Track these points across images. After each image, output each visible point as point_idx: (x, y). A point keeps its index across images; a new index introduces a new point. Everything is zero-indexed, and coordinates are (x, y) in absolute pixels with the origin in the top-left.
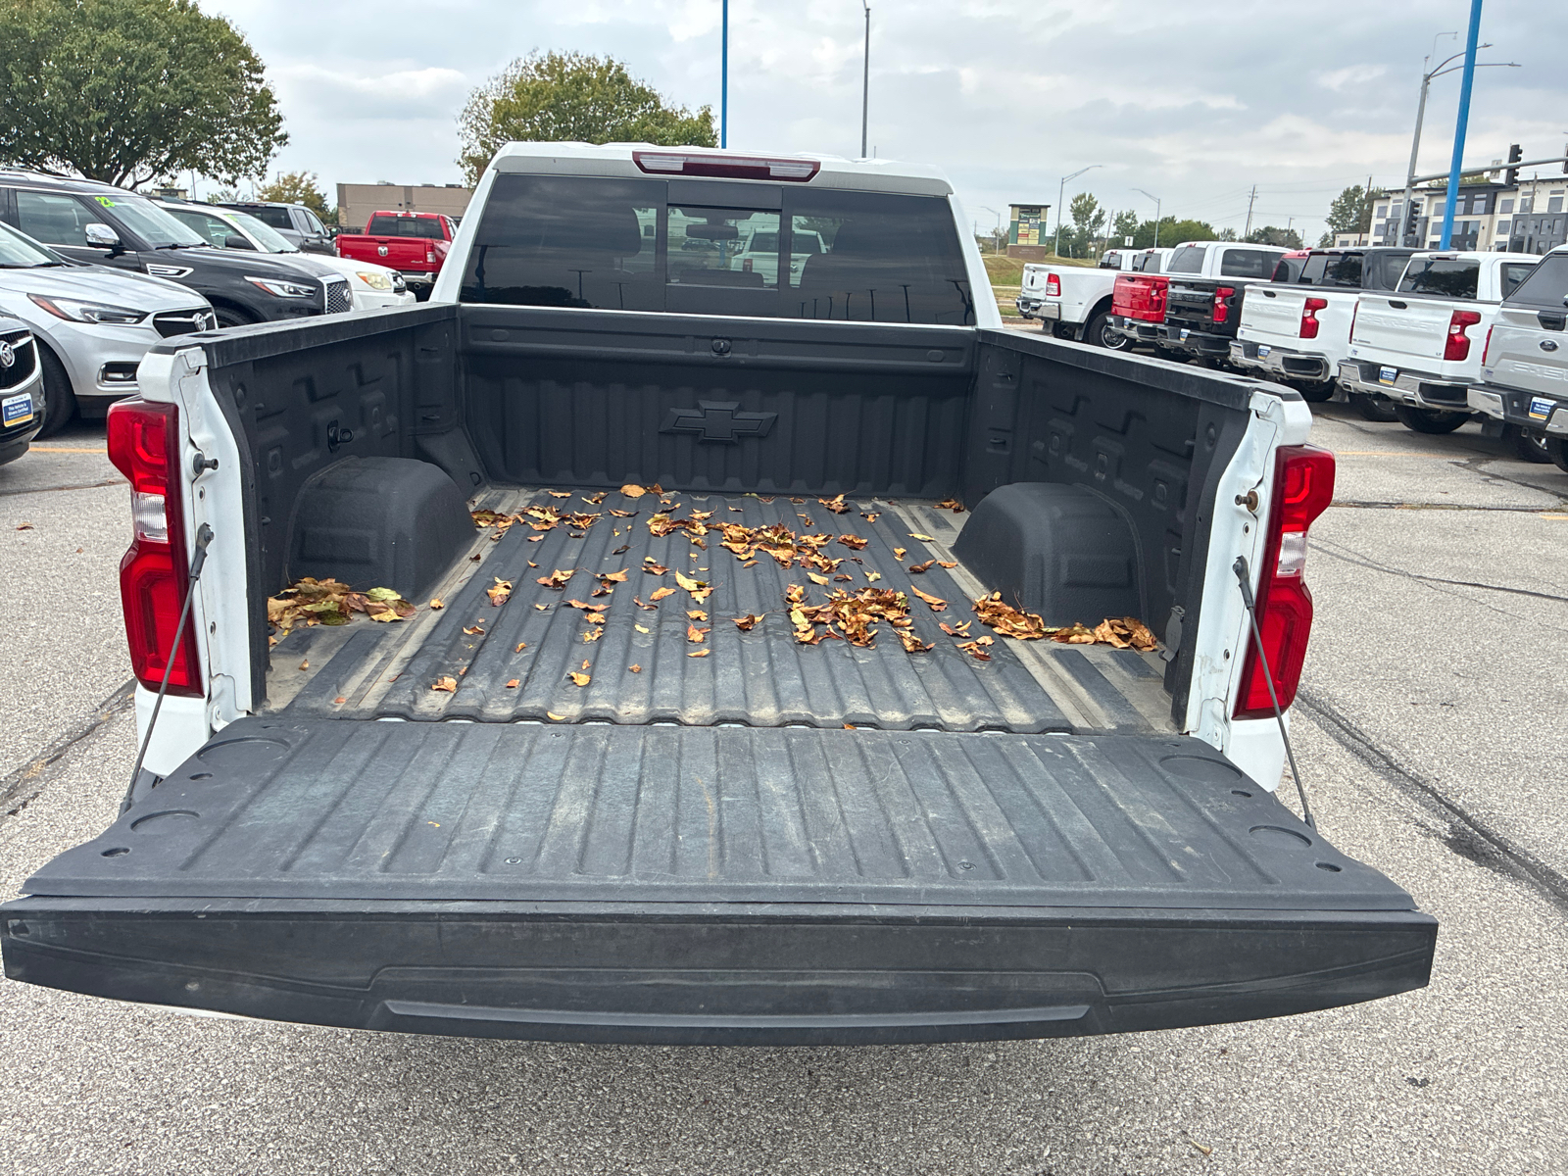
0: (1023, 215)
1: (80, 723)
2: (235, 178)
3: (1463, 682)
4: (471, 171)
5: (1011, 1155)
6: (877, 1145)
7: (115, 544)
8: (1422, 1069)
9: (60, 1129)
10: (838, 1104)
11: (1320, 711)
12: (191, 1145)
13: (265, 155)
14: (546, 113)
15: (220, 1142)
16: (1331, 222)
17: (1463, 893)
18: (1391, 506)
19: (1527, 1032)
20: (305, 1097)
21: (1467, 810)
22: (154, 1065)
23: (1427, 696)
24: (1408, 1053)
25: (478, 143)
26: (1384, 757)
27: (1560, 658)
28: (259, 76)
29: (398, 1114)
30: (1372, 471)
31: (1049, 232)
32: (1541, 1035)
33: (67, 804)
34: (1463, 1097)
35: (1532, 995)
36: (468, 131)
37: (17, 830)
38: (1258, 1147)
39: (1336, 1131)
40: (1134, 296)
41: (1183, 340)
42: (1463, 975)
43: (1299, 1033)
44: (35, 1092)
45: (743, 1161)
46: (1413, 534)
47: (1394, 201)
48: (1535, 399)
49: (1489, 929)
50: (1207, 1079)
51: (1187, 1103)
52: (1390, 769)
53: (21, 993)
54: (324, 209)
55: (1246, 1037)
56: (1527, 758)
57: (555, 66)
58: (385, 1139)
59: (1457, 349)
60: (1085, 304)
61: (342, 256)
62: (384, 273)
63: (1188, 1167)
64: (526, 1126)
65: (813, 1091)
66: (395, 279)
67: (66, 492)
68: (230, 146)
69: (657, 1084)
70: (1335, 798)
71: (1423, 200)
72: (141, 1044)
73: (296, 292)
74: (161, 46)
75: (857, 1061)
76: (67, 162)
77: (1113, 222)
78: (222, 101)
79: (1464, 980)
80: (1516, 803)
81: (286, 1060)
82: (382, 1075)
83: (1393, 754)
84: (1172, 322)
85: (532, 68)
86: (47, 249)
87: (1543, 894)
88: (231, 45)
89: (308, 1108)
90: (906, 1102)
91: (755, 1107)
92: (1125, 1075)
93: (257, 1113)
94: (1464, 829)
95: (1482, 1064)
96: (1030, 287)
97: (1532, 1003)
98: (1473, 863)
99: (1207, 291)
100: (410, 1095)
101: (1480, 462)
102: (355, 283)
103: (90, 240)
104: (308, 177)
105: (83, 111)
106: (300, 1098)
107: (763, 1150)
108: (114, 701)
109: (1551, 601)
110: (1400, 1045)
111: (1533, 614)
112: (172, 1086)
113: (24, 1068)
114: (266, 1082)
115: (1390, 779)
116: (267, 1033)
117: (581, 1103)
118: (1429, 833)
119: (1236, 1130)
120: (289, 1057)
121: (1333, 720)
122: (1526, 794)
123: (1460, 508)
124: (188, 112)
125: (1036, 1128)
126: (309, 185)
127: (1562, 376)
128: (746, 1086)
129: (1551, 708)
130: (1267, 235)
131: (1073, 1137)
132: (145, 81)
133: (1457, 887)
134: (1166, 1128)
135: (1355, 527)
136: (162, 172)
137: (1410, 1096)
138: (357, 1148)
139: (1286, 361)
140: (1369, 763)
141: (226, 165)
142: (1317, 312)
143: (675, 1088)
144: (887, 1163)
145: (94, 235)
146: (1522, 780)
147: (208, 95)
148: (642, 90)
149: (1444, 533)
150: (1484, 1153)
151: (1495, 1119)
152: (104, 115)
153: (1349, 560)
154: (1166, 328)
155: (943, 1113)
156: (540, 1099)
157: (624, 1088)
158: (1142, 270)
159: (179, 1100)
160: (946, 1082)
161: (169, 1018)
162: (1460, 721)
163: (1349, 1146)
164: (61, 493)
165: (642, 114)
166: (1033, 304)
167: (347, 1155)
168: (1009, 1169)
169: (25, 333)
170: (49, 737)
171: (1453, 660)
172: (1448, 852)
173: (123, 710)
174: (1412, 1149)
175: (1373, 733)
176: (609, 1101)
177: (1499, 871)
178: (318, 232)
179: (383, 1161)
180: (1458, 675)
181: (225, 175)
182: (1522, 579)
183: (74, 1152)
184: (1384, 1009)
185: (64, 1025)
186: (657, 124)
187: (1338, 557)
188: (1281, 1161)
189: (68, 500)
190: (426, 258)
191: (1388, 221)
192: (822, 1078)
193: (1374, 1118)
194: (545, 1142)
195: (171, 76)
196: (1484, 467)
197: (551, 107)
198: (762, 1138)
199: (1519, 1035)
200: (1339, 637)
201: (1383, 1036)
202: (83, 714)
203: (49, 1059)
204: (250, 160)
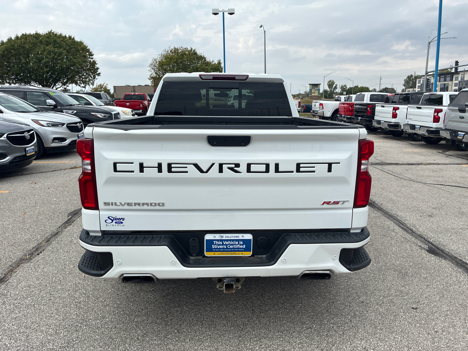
0: (313, 87)
1: (54, 232)
2: (85, 86)
3: (435, 210)
4: (152, 81)
5: (305, 327)
6: (270, 326)
7: (58, 186)
8: (416, 305)
9: (58, 328)
10: (260, 317)
11: (394, 219)
12: (93, 330)
13: (94, 79)
14: (174, 64)
15: (100, 329)
16: (404, 85)
17: (430, 263)
18: (419, 164)
19: (445, 296)
20: (121, 318)
21: (433, 242)
22: (82, 313)
23: (425, 214)
24: (412, 301)
25: (154, 73)
26: (411, 230)
27: (463, 203)
28: (92, 57)
29: (146, 322)
30: (414, 155)
31: (321, 91)
32: (449, 297)
33: (52, 252)
34: (427, 312)
35: (447, 287)
36: (151, 70)
37: (40, 259)
38: (370, 324)
39: (392, 320)
40: (345, 109)
41: (359, 120)
42: (429, 283)
43: (383, 297)
44: (51, 320)
45: (235, 330)
46: (424, 172)
47: (423, 79)
48: (459, 133)
49: (437, 271)
50: (358, 309)
51: (352, 314)
52: (412, 232)
53: (45, 297)
54: (110, 93)
55: (369, 299)
56: (451, 229)
57: (176, 50)
58: (143, 327)
59: (436, 119)
60: (331, 111)
61: (116, 106)
62: (129, 110)
63: (351, 329)
64: (179, 324)
65: (253, 314)
66: (132, 112)
67: (43, 173)
68: (84, 77)
69: (212, 313)
70: (397, 240)
71: (431, 78)
72: (78, 308)
73: (105, 116)
74: (64, 50)
75: (265, 307)
76: (37, 83)
77: (340, 88)
78: (82, 64)
79: (429, 284)
80: (447, 240)
81: (116, 310)
82: (141, 313)
83: (413, 229)
84: (356, 116)
85: (169, 51)
86: (36, 107)
87: (453, 263)
88: (84, 49)
89: (122, 321)
90: (278, 316)
91: (238, 318)
92: (336, 308)
93: (109, 322)
94: (432, 247)
95: (432, 304)
96: (314, 107)
97: (447, 289)
98: (434, 256)
99: (365, 106)
100: (149, 317)
101: (446, 152)
102: (121, 113)
103: (48, 104)
104: (105, 84)
105: (42, 68)
106: (120, 319)
107: (241, 327)
108: (62, 226)
109: (463, 188)
110: (410, 300)
111: (457, 192)
112: (87, 317)
113: (47, 314)
114: (111, 315)
115: (412, 235)
116: (110, 304)
117: (193, 318)
118: (422, 248)
119: (365, 320)
120: (117, 309)
121: (397, 221)
122: (450, 238)
123: (439, 164)
124: (72, 68)
125: (312, 321)
126: (105, 87)
127: (466, 126)
128: (236, 313)
129: (460, 216)
130: (386, 90)
131: (322, 323)
132: (60, 59)
133: (429, 261)
134: (346, 320)
135: (407, 170)
136: (65, 85)
137: (412, 311)
138: (136, 330)
139: (388, 125)
140: (407, 231)
141: (83, 82)
142: (397, 111)
143: (217, 314)
144: (273, 330)
145: (49, 103)
146: (449, 235)
147: (78, 63)
148: (201, 56)
149: (433, 171)
150: (431, 324)
151: (435, 317)
152: (48, 69)
153: (405, 179)
154: (354, 117)
155: (287, 318)
156: (182, 317)
157: (204, 314)
158: (347, 101)
159: (89, 320)
160: (288, 311)
161: (85, 302)
162: (433, 220)
163: (395, 323)
164: (42, 174)
165: (201, 63)
166: (316, 112)
167: (133, 331)
168: (305, 330)
169: (32, 130)
170: (46, 236)
171: (433, 205)
172: (427, 253)
173: (65, 228)
174: (412, 324)
175: (408, 224)
176: (200, 317)
177: (441, 257)
178: (109, 100)
179: (143, 332)
180: (434, 208)
181: (82, 85)
182: (455, 183)
183: (62, 333)
184: (406, 291)
185: (57, 304)
186: (205, 66)
187: (402, 178)
188: (376, 327)
189: (44, 175)
190: (140, 106)
191: (421, 85)
192: (256, 311)
193: (402, 317)
194: (184, 327)
195: (67, 58)
196: (447, 153)
197: (175, 62)
198: (240, 325)
199: (443, 297)
200: (401, 200)
201: (406, 298)
202: (54, 229)
203: (54, 312)
204: (90, 80)
